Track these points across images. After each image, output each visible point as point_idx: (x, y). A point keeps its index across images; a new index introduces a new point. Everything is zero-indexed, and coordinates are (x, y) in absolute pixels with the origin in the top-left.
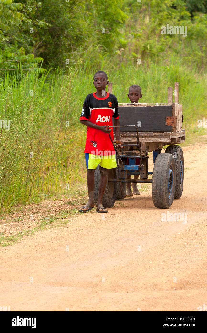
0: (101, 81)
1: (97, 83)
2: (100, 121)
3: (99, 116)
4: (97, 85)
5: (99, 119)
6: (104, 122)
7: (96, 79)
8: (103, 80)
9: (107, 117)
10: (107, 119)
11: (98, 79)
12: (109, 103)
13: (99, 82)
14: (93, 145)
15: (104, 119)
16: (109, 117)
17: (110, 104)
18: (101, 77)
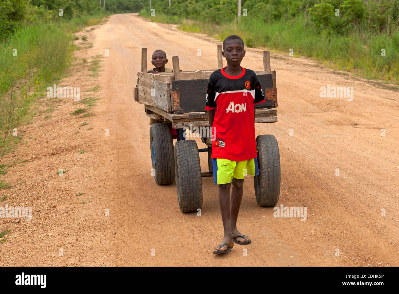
0: (237, 51)
1: (230, 54)
2: (232, 111)
3: (232, 104)
4: (232, 57)
5: (231, 108)
6: (237, 112)
7: (230, 49)
8: (239, 50)
9: (243, 104)
10: (243, 108)
11: (232, 48)
12: (246, 83)
13: (234, 53)
14: (218, 145)
15: (238, 108)
16: (246, 104)
17: (248, 84)
18: (238, 45)
